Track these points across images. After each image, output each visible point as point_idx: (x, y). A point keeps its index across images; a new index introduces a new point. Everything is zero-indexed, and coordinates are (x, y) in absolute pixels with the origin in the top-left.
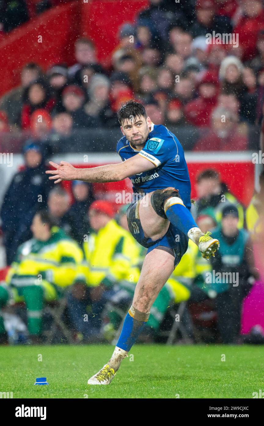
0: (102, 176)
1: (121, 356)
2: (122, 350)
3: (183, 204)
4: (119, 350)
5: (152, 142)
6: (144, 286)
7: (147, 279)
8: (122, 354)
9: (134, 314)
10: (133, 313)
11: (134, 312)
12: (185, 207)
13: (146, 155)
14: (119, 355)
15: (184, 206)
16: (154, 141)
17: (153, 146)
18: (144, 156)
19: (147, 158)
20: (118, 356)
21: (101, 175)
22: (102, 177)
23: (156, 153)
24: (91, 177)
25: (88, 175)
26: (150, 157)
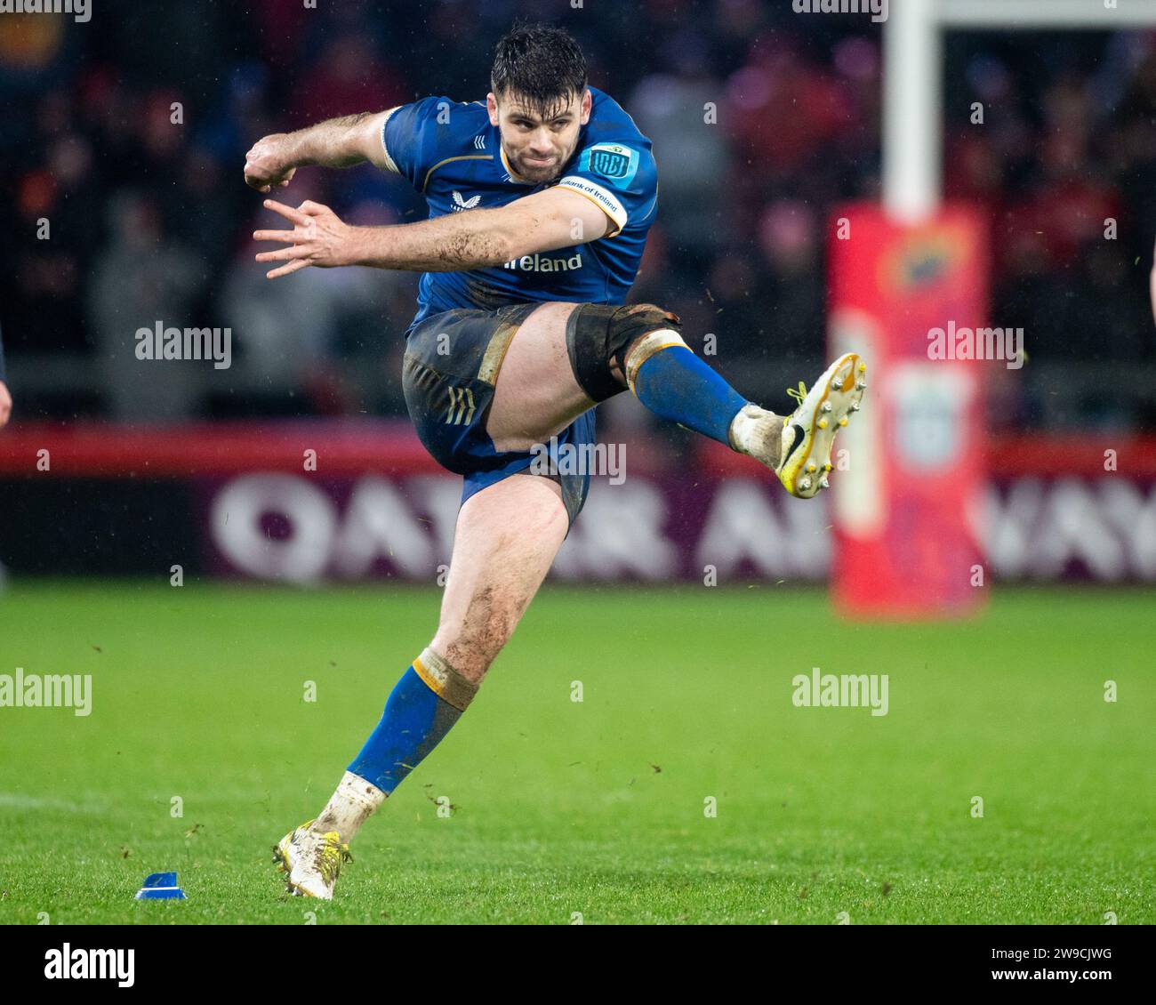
0: (462, 248)
1: (370, 810)
2: (375, 790)
3: (684, 345)
4: (369, 791)
5: (603, 155)
6: (489, 590)
7: (500, 567)
8: (373, 806)
9: (442, 683)
10: (440, 678)
11: (445, 676)
12: (691, 351)
13: (594, 192)
14: (365, 807)
15: (688, 348)
16: (611, 154)
17: (612, 164)
18: (588, 194)
19: (597, 199)
20: (361, 811)
21: (459, 244)
22: (461, 252)
23: (623, 187)
24: (425, 251)
25: (414, 243)
26: (604, 200)
